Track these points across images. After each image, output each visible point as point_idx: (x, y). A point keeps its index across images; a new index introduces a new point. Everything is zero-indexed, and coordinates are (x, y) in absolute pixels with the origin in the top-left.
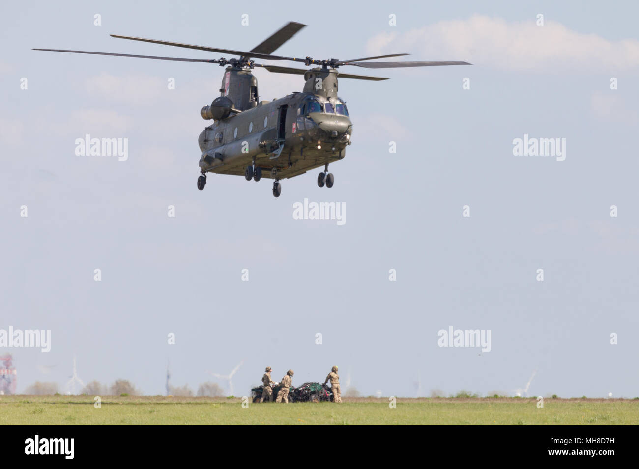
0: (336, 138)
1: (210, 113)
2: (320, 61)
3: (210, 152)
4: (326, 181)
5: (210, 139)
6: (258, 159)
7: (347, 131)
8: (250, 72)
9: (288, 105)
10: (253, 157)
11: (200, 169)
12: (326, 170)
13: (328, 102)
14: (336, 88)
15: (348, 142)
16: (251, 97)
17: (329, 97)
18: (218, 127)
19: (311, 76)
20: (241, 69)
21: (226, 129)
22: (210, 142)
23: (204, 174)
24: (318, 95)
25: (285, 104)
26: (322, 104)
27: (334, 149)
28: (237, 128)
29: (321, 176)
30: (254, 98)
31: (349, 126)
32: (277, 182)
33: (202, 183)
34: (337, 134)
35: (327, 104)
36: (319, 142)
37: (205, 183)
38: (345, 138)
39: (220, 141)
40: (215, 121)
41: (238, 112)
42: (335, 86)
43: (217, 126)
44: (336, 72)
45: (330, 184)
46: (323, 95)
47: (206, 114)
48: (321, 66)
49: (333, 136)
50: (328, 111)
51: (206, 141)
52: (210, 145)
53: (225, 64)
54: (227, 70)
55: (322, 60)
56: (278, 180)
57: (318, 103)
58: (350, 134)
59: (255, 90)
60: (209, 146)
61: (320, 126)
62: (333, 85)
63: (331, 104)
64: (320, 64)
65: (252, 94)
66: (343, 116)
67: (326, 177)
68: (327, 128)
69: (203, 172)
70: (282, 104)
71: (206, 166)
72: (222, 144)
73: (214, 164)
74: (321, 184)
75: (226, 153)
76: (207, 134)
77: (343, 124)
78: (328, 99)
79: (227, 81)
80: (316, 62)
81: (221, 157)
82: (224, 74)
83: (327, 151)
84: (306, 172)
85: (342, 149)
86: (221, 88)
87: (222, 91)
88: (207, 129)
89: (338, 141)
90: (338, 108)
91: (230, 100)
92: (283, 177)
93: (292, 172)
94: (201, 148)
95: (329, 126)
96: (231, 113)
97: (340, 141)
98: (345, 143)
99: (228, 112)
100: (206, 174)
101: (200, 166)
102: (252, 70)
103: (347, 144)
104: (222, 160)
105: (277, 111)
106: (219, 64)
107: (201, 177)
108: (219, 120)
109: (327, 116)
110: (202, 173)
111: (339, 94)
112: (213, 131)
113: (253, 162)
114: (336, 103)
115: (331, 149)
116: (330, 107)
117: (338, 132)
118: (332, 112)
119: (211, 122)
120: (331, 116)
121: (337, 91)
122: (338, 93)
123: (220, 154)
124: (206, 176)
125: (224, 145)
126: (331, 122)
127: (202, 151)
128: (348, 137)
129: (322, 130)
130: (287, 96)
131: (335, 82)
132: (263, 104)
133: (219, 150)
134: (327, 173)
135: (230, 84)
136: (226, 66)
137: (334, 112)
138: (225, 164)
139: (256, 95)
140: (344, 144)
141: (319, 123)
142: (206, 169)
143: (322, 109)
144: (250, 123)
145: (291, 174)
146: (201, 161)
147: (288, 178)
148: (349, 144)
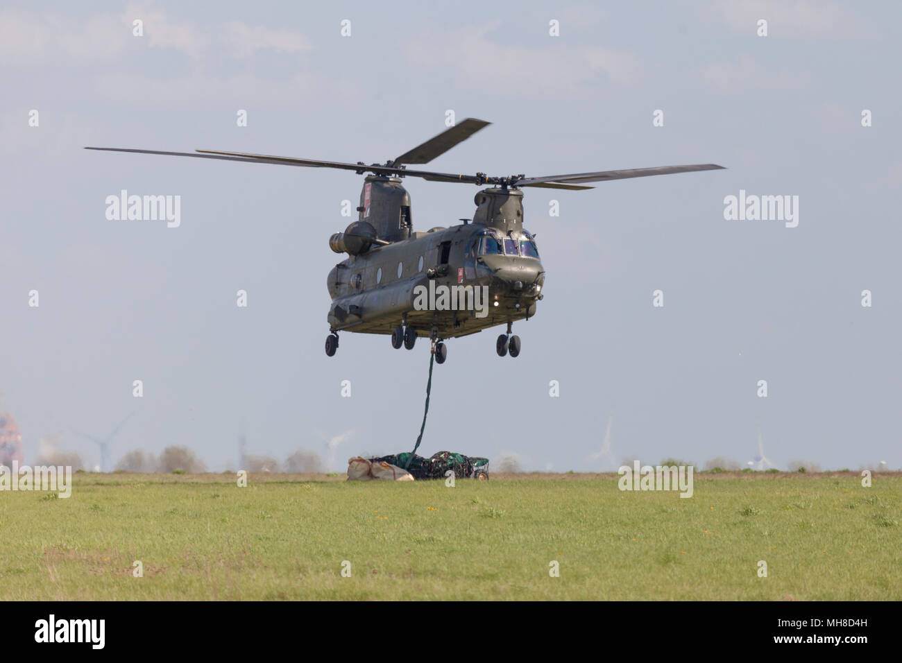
0: (520, 291)
1: (343, 245)
2: (496, 179)
3: (343, 301)
4: (508, 346)
5: (343, 281)
6: (411, 316)
7: (537, 280)
8: (400, 182)
9: (452, 242)
10: (403, 314)
11: (329, 326)
12: (509, 331)
13: (508, 238)
14: (520, 218)
15: (538, 295)
16: (401, 221)
17: (511, 231)
18: (354, 265)
19: (484, 200)
20: (389, 178)
21: (365, 269)
22: (343, 286)
23: (336, 334)
24: (495, 229)
25: (448, 240)
26: (501, 241)
27: (518, 306)
28: (380, 269)
29: (502, 340)
30: (406, 223)
31: (539, 273)
32: (441, 342)
33: (332, 346)
34: (521, 286)
35: (506, 241)
36: (496, 297)
37: (337, 346)
38: (534, 291)
39: (358, 285)
40: (350, 255)
41: (384, 244)
42: (519, 214)
43: (353, 263)
44: (520, 194)
45: (515, 351)
46: (501, 229)
47: (337, 244)
48: (499, 186)
49: (515, 288)
50: (508, 252)
51: (338, 284)
52: (343, 289)
53: (364, 171)
54: (368, 180)
55: (500, 177)
56: (442, 340)
57: (495, 240)
58: (541, 285)
59: (407, 211)
60: (342, 291)
61: (497, 274)
62: (516, 213)
63: (513, 241)
64: (498, 183)
65: (402, 217)
66: (530, 257)
67: (509, 342)
68: (507, 276)
69: (334, 330)
70: (443, 240)
71: (337, 323)
72: (360, 290)
73: (348, 320)
74: (501, 352)
75: (365, 306)
76: (339, 274)
77: (530, 270)
78: (509, 234)
79: (368, 197)
80: (491, 181)
81: (358, 311)
82: (363, 186)
83: (508, 308)
84: (480, 331)
85: (530, 305)
86: (359, 206)
87: (361, 209)
88: (338, 266)
89: (523, 294)
90: (523, 246)
91: (371, 226)
92: (449, 336)
93: (461, 332)
94: (331, 293)
95: (510, 274)
96: (373, 245)
97: (527, 296)
98: (535, 297)
99: (368, 244)
100: (338, 333)
101: (328, 322)
102: (402, 179)
103: (537, 298)
104: (360, 316)
105: (437, 250)
106: (356, 171)
107: (330, 337)
108: (356, 255)
109: (507, 258)
110: (333, 332)
111: (525, 226)
112: (348, 270)
113: (403, 321)
114: (520, 239)
115: (515, 306)
116: (513, 246)
117: (523, 283)
118: (514, 253)
119: (344, 257)
120: (514, 259)
121: (522, 221)
122: (523, 223)
123: (357, 307)
124: (338, 336)
125: (362, 292)
126: (513, 268)
127: (332, 298)
128: (538, 288)
129: (500, 279)
130: (451, 227)
131: (519, 208)
132: (418, 236)
133: (356, 300)
134: (510, 336)
135: (372, 201)
136: (366, 174)
137: (517, 253)
138: (364, 322)
139: (408, 219)
140: (533, 299)
141: (496, 271)
142: (337, 326)
143: (500, 248)
144: (399, 263)
145: (460, 334)
146: (330, 314)
147: (456, 337)
148: (539, 298)
